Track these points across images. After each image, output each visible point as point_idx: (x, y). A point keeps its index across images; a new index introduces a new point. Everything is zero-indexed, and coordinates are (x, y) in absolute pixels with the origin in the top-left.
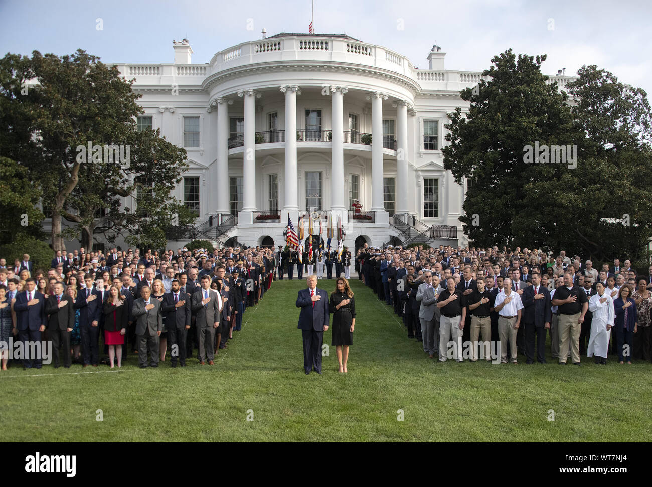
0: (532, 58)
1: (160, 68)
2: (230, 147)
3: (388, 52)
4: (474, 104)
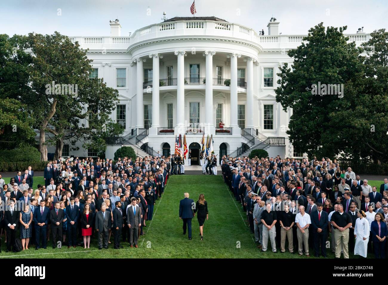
0: (336, 29)
1: (103, 39)
2: (145, 87)
3: (241, 27)
4: (297, 59)
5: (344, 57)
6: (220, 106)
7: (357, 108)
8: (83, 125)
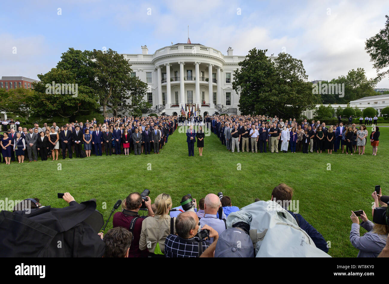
0: (262, 51)
1: (138, 56)
2: (162, 83)
3: (214, 50)
4: (243, 67)
5: (266, 66)
6: (203, 93)
7: (272, 91)
8: (129, 103)
